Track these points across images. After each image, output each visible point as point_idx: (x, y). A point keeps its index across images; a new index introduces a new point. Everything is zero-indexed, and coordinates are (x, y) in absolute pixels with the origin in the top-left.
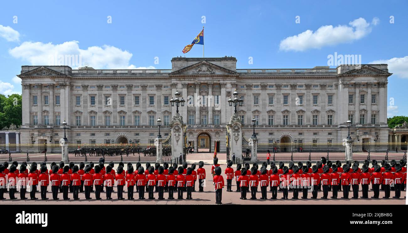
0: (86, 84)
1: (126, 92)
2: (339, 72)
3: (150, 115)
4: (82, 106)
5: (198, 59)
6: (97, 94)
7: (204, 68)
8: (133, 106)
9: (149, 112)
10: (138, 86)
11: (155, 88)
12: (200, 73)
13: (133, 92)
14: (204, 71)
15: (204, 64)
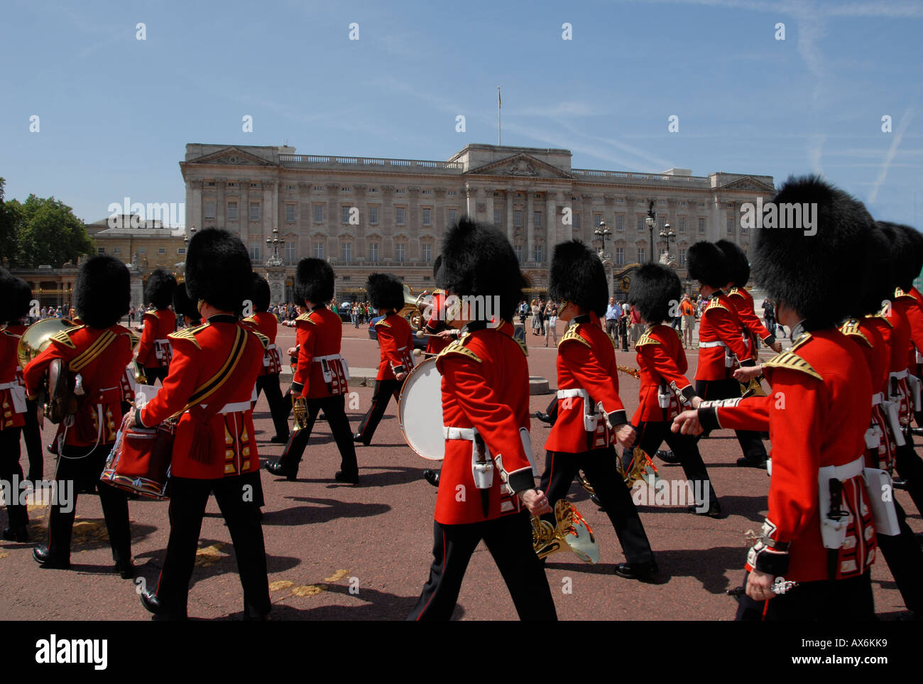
0: (307, 182)
1: (380, 201)
2: (714, 185)
3: (424, 243)
4: (298, 223)
5: (511, 149)
6: (328, 202)
7: (523, 165)
8: (393, 225)
9: (423, 238)
10: (403, 190)
11: (432, 194)
12: (515, 173)
13: (395, 201)
14: (523, 171)
15: (521, 159)
